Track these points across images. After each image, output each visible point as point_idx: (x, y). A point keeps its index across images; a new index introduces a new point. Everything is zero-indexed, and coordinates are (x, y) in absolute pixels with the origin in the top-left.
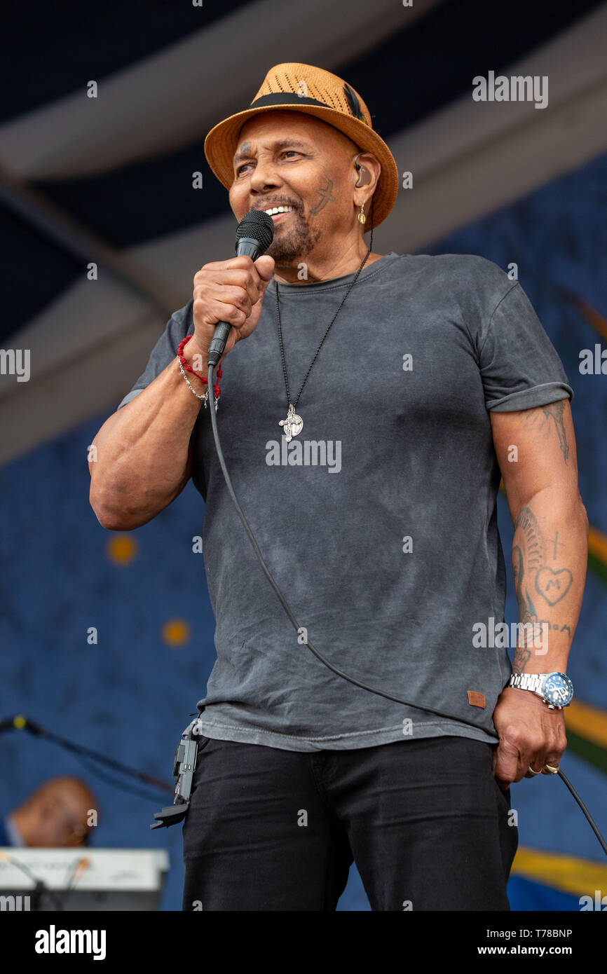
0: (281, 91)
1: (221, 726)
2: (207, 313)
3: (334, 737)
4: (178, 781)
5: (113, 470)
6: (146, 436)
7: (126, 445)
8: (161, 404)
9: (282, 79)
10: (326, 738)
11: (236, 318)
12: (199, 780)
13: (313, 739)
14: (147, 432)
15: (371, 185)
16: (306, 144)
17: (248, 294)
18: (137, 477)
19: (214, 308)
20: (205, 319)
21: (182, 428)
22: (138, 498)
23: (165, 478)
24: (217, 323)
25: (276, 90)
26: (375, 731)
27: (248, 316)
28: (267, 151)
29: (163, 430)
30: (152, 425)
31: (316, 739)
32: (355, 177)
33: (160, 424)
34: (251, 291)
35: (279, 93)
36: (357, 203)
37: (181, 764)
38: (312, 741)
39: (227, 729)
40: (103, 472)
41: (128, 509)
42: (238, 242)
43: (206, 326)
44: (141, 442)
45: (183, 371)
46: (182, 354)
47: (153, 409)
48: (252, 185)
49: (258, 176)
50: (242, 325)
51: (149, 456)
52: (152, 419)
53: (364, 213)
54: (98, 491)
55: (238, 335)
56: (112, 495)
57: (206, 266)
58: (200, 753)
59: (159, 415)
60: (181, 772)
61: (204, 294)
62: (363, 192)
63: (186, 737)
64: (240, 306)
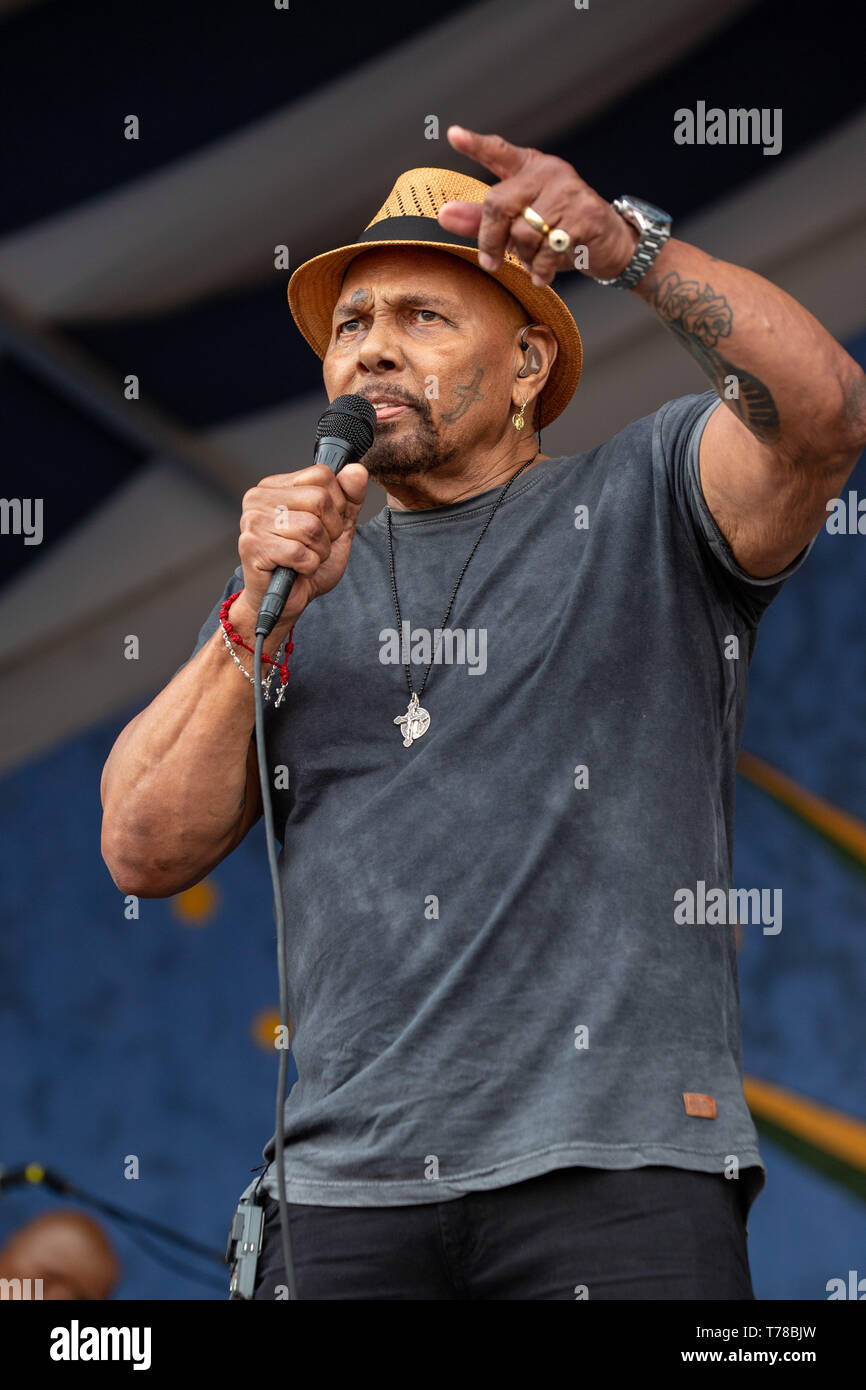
0: (419, 214)
1: (302, 1181)
2: (258, 553)
3: (483, 1171)
4: (234, 1270)
5: (130, 802)
6: (178, 747)
7: (148, 761)
8: (199, 696)
9: (422, 194)
10: (472, 1173)
11: (303, 561)
12: (267, 1266)
13: (451, 1178)
14: (180, 741)
15: (541, 374)
16: (448, 302)
17: (322, 524)
18: (166, 811)
19: (269, 546)
20: (256, 563)
21: (231, 733)
22: (169, 845)
23: (211, 814)
24: (275, 569)
25: (411, 211)
26: (543, 1151)
27: (323, 559)
28: (387, 305)
29: (202, 736)
30: (187, 729)
31: (456, 1177)
32: (519, 360)
33: (198, 727)
34: (328, 520)
35: (416, 217)
36: (517, 401)
37: (239, 1244)
38: (449, 1181)
39: (311, 1186)
40: (117, 807)
41: (157, 862)
42: (317, 443)
43: (258, 575)
44: (170, 756)
45: (228, 643)
46: (226, 617)
47: (186, 704)
48: (360, 356)
49: (372, 343)
50: (314, 572)
51: (183, 778)
52: (185, 720)
53: (524, 417)
54: (113, 836)
55: (313, 588)
56: (131, 841)
57: (263, 482)
58: (267, 1225)
59: (197, 713)
60: (238, 1255)
61: (255, 523)
62: (528, 386)
63: (246, 1202)
64: (309, 542)
